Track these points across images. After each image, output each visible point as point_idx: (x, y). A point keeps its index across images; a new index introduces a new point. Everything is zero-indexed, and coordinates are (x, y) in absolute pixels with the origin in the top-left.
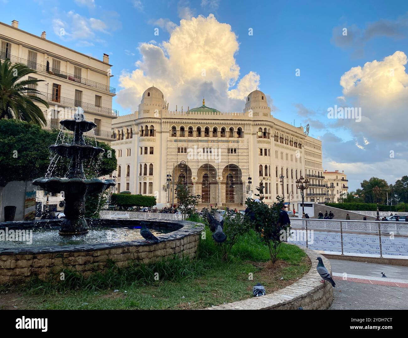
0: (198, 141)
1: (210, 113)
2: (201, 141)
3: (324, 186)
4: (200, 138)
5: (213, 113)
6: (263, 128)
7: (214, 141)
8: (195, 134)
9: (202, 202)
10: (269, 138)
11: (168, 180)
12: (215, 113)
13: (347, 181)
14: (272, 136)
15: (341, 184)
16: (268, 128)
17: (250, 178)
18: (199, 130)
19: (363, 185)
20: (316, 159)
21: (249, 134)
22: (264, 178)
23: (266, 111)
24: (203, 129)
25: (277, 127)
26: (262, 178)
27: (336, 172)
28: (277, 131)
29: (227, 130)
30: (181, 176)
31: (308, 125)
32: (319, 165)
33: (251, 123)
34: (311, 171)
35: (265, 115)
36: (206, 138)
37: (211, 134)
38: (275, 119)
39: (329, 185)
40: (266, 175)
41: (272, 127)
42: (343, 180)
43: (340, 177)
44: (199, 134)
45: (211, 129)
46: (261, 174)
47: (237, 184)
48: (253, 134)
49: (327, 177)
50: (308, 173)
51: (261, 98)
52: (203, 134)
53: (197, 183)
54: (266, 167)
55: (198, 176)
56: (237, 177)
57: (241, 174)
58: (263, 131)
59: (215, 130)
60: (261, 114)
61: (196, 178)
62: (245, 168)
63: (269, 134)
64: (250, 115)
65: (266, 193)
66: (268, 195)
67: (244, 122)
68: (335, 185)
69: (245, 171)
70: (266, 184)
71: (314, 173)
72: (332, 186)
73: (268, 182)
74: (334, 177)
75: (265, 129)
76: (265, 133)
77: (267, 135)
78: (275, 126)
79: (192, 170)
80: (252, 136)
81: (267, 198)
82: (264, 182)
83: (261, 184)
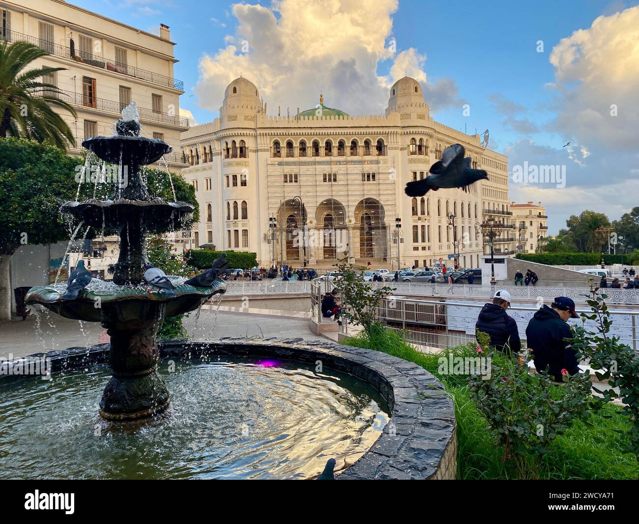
0: (315, 163)
1: (332, 117)
2: (320, 163)
3: (511, 227)
4: (318, 159)
5: (337, 117)
6: (418, 138)
7: (339, 163)
8: (310, 151)
9: (325, 258)
10: (426, 154)
11: (271, 225)
12: (341, 117)
13: (546, 217)
14: (431, 152)
15: (536, 223)
16: (425, 138)
17: (398, 220)
18: (316, 145)
19: (569, 224)
20: (499, 186)
21: (396, 148)
22: (419, 219)
23: (420, 111)
24: (322, 144)
25: (440, 136)
26: (416, 218)
27: (529, 205)
28: (439, 143)
29: (361, 143)
30: (291, 219)
31: (487, 131)
32: (504, 194)
33: (399, 131)
34: (491, 205)
35: (421, 117)
36: (328, 158)
37: (335, 151)
38: (436, 123)
39: (517, 225)
40: (423, 213)
41: (431, 136)
42: (540, 216)
43: (535, 212)
44: (317, 153)
45: (335, 144)
46: (415, 212)
47: (378, 228)
48: (402, 149)
49: (516, 212)
50: (487, 208)
51: (413, 90)
52: (322, 151)
53: (315, 229)
54: (423, 201)
55: (317, 218)
56: (377, 218)
57: (383, 212)
58: (418, 143)
59: (341, 145)
60: (414, 116)
61: (315, 222)
62: (390, 203)
63: (427, 147)
64: (396, 120)
65: (423, 241)
66: (426, 244)
67: (386, 130)
68: (527, 224)
69: (390, 208)
70: (423, 227)
71: (496, 207)
72: (523, 227)
73: (426, 224)
74: (526, 212)
75: (421, 140)
76: (420, 147)
77: (423, 149)
78: (436, 135)
79: (308, 210)
80: (400, 152)
81: (424, 248)
82: (420, 224)
83: (415, 227)
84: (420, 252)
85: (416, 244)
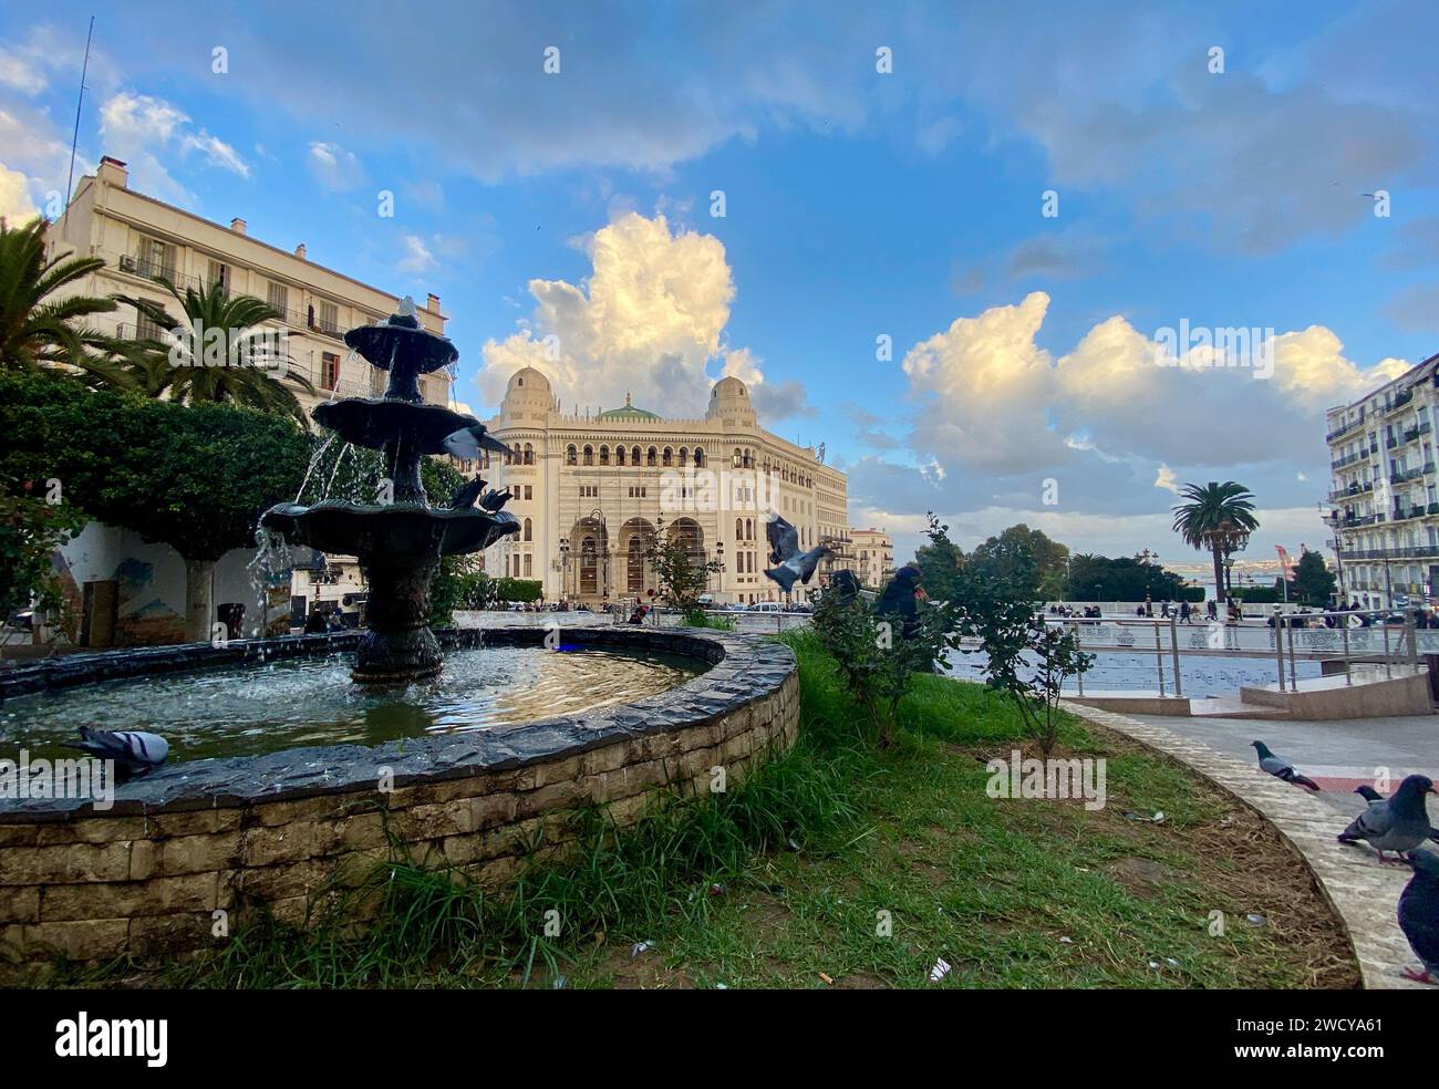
0: (619, 474)
1: (642, 420)
2: (626, 474)
3: (851, 557)
4: (623, 468)
5: (647, 420)
6: (743, 448)
7: (650, 474)
8: (613, 459)
9: (629, 591)
10: (753, 468)
11: (562, 549)
12: (652, 420)
13: (891, 547)
14: (759, 465)
15: (880, 552)
16: (751, 448)
17: (720, 544)
18: (621, 452)
19: (918, 555)
20: (838, 508)
21: (718, 460)
22: (745, 544)
23: (747, 417)
24: (629, 451)
25: (768, 447)
26: (741, 543)
27: (872, 532)
28: (768, 455)
29: (676, 452)
30: (589, 542)
31: (823, 444)
32: (842, 518)
33: (721, 439)
34: (829, 531)
35: (747, 424)
36: (635, 469)
37: (644, 460)
38: (764, 432)
39: (858, 555)
40: (749, 537)
41: (758, 447)
42: (884, 545)
43: (879, 541)
44: (622, 461)
45: (645, 451)
46: (739, 537)
47: (696, 554)
48: (724, 461)
49: (856, 540)
50: (823, 533)
51: (737, 393)
52: (629, 460)
53: (618, 555)
54: (749, 523)
55: (622, 543)
56: (695, 542)
57: (702, 536)
58: (743, 454)
59: (652, 453)
60: (738, 423)
61: (617, 545)
62: (709, 524)
63: (753, 460)
64: (717, 426)
65: (749, 571)
66: (753, 575)
67: (707, 438)
68: (870, 554)
69: (709, 530)
70: (749, 554)
71: (834, 533)
72: (865, 557)
73: (753, 550)
74: (867, 540)
75: (747, 451)
76: (746, 459)
77: (749, 462)
78: (764, 445)
79: (609, 531)
80: (722, 464)
81: (750, 580)
82: (745, 551)
83: (740, 554)
84: (746, 585)
85: (741, 576)
